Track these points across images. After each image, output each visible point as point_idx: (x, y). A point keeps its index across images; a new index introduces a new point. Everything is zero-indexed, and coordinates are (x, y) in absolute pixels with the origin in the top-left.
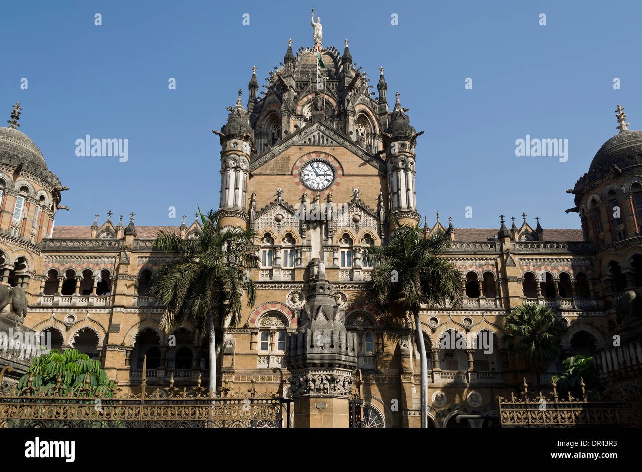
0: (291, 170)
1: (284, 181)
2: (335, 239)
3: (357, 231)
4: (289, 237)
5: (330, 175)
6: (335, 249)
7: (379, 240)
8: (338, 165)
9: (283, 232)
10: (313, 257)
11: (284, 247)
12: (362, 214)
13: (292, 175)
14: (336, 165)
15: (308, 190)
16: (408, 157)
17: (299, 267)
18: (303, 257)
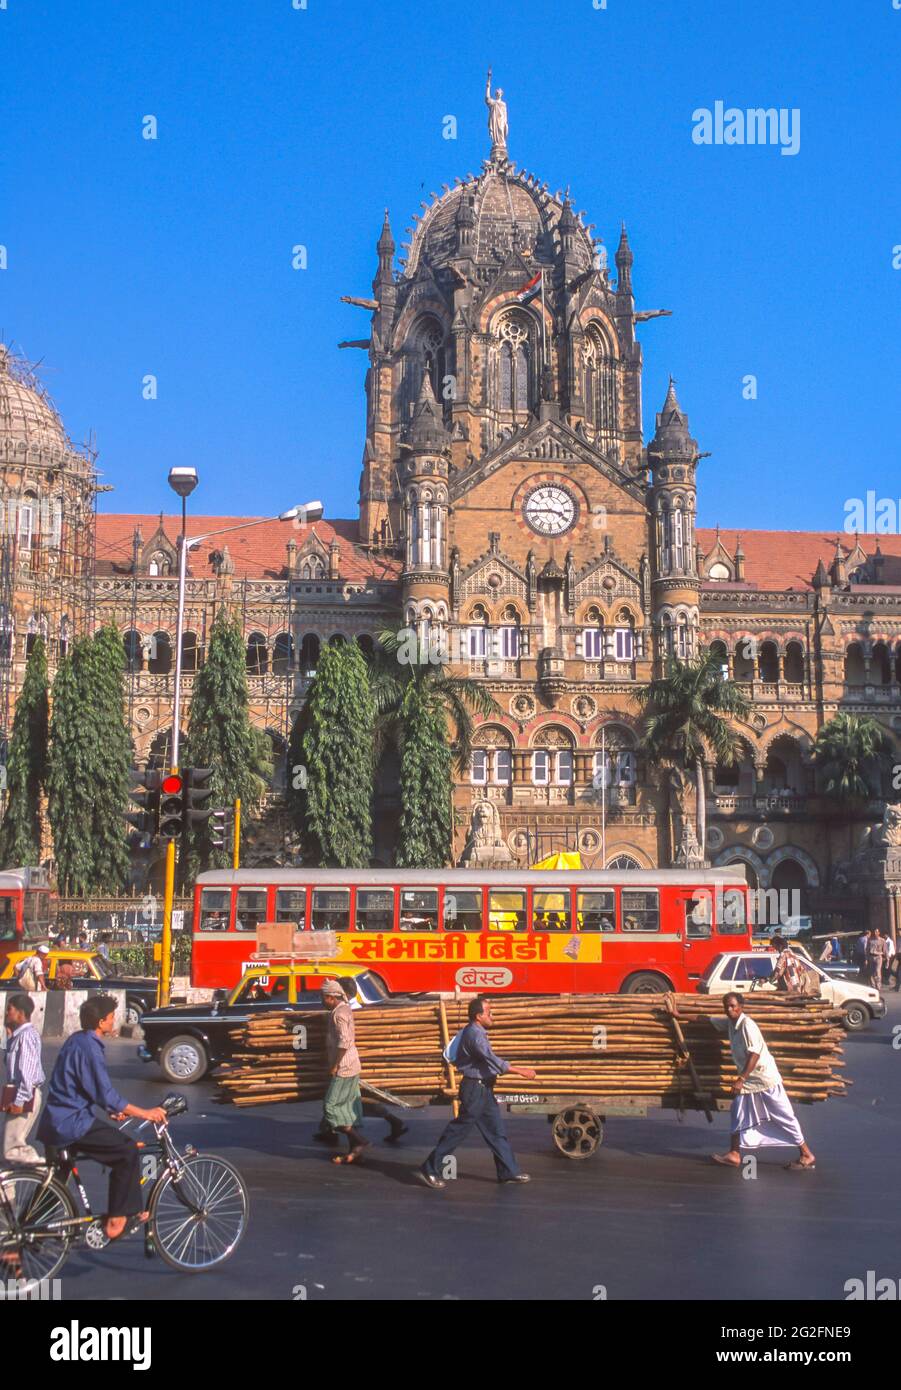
0: (510, 502)
1: (501, 519)
2: (578, 615)
3: (609, 606)
4: (512, 610)
5: (569, 511)
6: (576, 631)
7: (641, 616)
8: (581, 494)
9: (502, 603)
10: (546, 645)
11: (503, 626)
12: (618, 577)
13: (512, 509)
14: (579, 494)
15: (536, 536)
16: (687, 490)
17: (527, 657)
18: (532, 643)
